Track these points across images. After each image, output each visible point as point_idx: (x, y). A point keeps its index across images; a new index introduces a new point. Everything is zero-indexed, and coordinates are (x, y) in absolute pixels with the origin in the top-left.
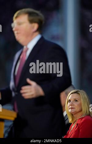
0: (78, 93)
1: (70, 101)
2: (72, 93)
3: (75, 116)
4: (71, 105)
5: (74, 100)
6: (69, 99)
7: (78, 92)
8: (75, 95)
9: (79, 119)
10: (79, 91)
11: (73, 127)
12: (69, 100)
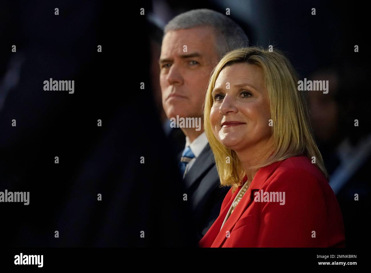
0: (252, 62)
1: (220, 95)
2: (229, 63)
3: (242, 157)
4: (227, 113)
5: (236, 90)
6: (218, 85)
7: (255, 57)
8: (243, 69)
9: (263, 169)
10: (260, 54)
11: (235, 204)
12: (218, 90)
